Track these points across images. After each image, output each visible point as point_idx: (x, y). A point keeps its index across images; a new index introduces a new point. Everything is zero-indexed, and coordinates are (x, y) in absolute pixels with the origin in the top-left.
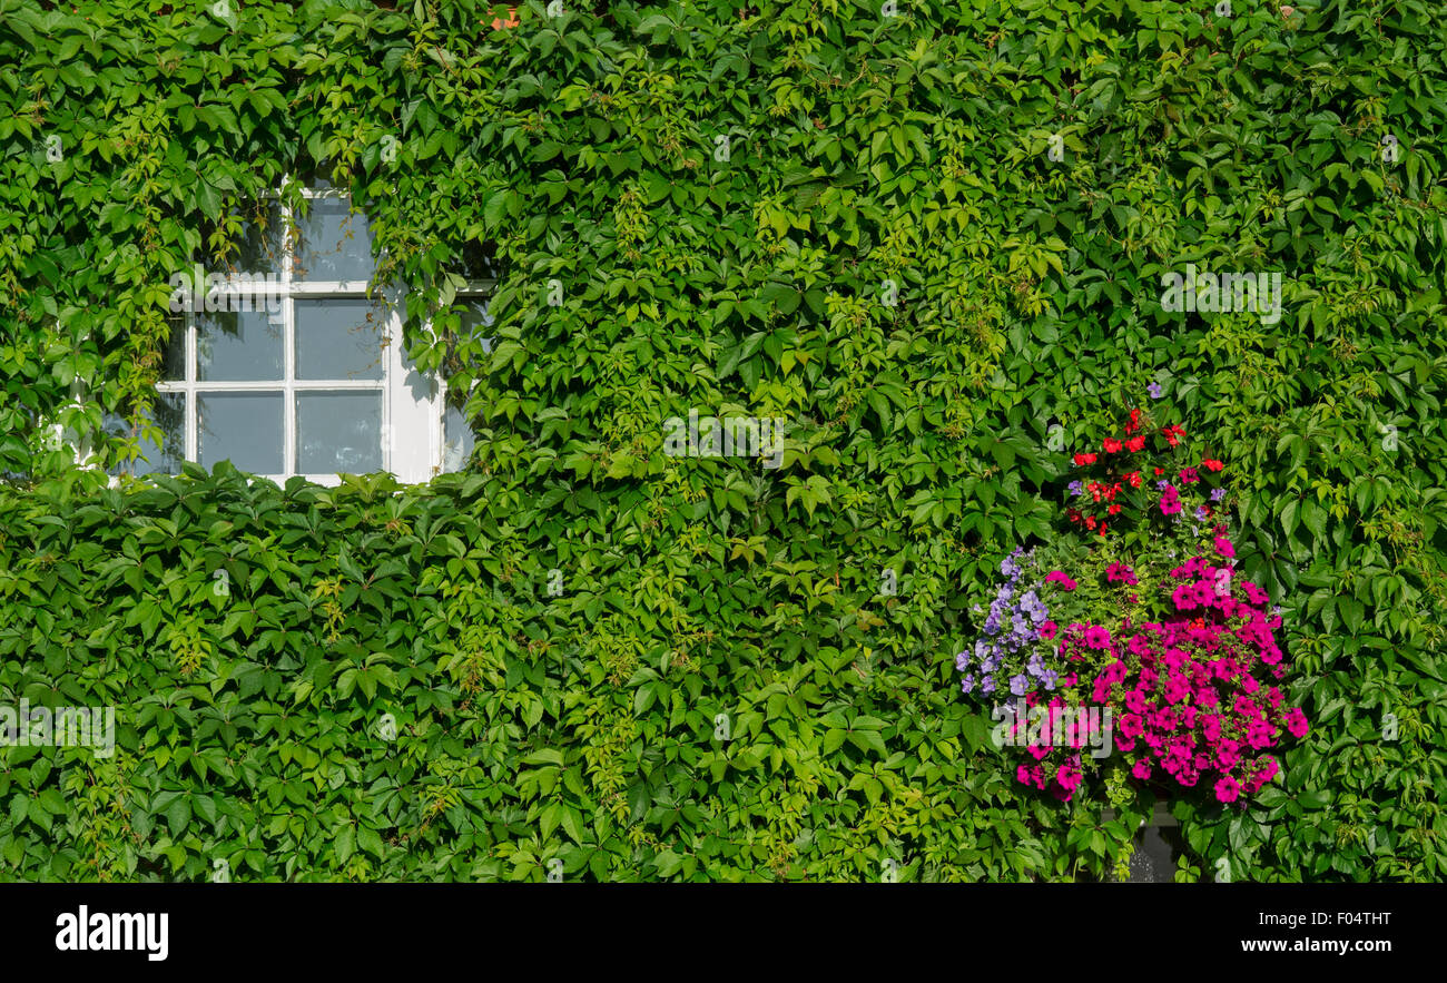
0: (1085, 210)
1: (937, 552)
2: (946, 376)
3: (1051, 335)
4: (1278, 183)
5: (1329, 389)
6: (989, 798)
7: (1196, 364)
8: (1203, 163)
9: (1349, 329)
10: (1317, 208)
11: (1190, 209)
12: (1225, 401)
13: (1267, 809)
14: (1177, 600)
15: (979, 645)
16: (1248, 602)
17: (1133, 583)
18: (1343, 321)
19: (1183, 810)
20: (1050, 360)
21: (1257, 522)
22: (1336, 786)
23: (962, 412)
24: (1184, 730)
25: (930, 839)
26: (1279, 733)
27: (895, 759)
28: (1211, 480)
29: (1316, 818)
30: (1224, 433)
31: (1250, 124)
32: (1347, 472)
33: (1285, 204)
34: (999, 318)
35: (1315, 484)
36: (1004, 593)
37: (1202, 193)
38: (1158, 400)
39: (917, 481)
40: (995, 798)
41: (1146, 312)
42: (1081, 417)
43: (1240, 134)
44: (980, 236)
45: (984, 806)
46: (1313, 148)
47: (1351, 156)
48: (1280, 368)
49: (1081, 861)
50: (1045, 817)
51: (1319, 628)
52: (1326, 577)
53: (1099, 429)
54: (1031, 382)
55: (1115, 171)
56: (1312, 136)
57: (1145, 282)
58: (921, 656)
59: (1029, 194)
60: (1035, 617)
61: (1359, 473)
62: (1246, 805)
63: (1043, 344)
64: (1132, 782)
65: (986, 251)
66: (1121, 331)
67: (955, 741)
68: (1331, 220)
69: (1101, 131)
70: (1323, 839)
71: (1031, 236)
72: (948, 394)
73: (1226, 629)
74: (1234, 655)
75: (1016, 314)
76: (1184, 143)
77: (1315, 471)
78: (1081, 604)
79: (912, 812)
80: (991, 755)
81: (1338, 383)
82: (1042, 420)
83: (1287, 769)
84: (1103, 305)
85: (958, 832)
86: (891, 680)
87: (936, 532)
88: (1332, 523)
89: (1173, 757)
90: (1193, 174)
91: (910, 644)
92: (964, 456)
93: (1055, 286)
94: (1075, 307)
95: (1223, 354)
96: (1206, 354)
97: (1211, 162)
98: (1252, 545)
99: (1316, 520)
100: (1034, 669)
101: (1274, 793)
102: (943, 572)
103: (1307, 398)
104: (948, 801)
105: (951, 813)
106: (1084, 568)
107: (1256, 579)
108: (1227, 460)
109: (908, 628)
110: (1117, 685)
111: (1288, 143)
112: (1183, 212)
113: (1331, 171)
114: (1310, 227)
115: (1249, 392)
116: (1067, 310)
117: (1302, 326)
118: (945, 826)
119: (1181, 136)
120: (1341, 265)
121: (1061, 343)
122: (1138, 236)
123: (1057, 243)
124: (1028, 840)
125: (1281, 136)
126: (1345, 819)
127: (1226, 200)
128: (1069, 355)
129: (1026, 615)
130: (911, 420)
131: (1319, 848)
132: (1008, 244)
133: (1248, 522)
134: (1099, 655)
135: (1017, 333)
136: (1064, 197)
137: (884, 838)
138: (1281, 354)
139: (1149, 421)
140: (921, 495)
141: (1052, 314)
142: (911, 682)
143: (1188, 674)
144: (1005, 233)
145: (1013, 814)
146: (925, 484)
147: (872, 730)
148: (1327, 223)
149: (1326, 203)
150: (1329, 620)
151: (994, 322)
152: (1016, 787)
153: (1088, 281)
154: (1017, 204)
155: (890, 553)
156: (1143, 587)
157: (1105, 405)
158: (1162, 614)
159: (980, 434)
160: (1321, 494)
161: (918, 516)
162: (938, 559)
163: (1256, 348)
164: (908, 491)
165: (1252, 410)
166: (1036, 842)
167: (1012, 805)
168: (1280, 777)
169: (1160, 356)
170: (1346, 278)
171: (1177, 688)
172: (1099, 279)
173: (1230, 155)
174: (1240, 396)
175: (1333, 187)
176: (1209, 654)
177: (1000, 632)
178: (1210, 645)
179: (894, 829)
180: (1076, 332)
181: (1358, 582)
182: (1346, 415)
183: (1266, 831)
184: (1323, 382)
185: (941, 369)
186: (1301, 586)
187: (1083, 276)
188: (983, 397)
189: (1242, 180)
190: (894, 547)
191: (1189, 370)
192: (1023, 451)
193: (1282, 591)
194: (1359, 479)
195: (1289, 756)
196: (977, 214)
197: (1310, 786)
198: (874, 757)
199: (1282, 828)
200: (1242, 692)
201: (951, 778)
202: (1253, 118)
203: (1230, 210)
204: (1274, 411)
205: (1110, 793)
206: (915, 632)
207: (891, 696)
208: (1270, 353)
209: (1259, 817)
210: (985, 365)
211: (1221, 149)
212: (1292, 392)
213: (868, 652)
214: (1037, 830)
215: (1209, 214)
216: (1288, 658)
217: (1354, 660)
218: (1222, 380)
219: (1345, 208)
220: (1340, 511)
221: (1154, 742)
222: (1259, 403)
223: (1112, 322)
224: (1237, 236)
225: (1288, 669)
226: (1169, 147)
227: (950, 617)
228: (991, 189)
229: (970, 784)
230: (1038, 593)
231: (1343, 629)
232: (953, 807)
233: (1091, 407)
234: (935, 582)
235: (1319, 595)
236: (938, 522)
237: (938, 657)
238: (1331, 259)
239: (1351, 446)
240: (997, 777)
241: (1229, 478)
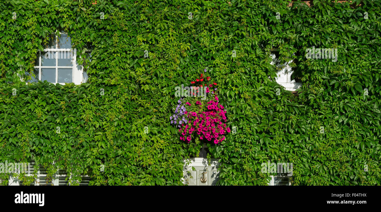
0: (194, 38)
1: (167, 99)
2: (169, 67)
3: (187, 60)
4: (228, 34)
5: (235, 71)
6: (175, 142)
7: (213, 66)
8: (215, 30)
9: (239, 60)
10: (234, 38)
11: (212, 38)
12: (217, 73)
13: (223, 145)
14: (208, 108)
15: (174, 115)
16: (221, 108)
17: (201, 105)
18: (238, 59)
19: (208, 145)
20: (187, 65)
21: (222, 94)
22: (235, 141)
23: (172, 74)
24: (209, 131)
25: (165, 149)
26: (225, 132)
27: (159, 135)
28: (215, 86)
29: (231, 147)
30: (217, 78)
31: (223, 23)
32: (238, 86)
33: (229, 38)
34: (179, 57)
35: (233, 88)
36: (178, 106)
37: (214, 36)
38: (206, 72)
39: (164, 86)
40: (176, 142)
41: (204, 57)
42: (192, 75)
43: (221, 25)
44: (176, 42)
45: (174, 144)
46: (234, 28)
47: (240, 29)
48: (227, 67)
49: (191, 154)
50: (185, 146)
51: (233, 113)
52: (234, 104)
53: (196, 77)
54: (184, 69)
55: (199, 31)
56: (234, 25)
57: (204, 51)
58: (164, 117)
59: (184, 35)
60: (184, 110)
61: (240, 86)
62: (219, 144)
63: (186, 62)
64: (200, 140)
65: (177, 45)
66: (200, 60)
67: (170, 132)
68: (236, 40)
69: (197, 24)
70: (232, 151)
71: (184, 43)
72: (170, 70)
73: (217, 113)
74: (218, 118)
75: (181, 57)
76: (211, 26)
77: (233, 85)
78: (192, 108)
79: (162, 144)
80: (175, 135)
81: (237, 70)
82: (186, 75)
83: (226, 138)
84: (197, 55)
85: (170, 148)
86: (159, 121)
87: (167, 95)
88: (235, 95)
89: (207, 136)
90: (213, 32)
91: (162, 115)
92: (172, 81)
93: (188, 52)
94: (192, 55)
95: (217, 64)
96: (214, 64)
97: (216, 30)
98: (221, 98)
99: (233, 94)
100: (183, 120)
101: (224, 142)
102: (168, 102)
103: (232, 72)
104: (168, 143)
105: (168, 145)
106: (192, 102)
107: (222, 104)
108: (218, 83)
109: (162, 112)
110: (198, 123)
111: (229, 27)
112: (211, 39)
113: (237, 32)
114: (233, 42)
115: (222, 71)
116: (190, 56)
117: (231, 60)
118: (167, 147)
119: (211, 25)
120: (238, 49)
121: (190, 62)
122: (203, 43)
123: (189, 44)
124: (182, 150)
125: (228, 25)
126: (236, 147)
127: (219, 37)
128: (191, 64)
129: (182, 110)
130: (163, 75)
131: (232, 152)
132: (181, 44)
133: (221, 94)
134: (195, 117)
135: (182, 60)
136: (190, 36)
137: (157, 149)
138: (227, 64)
139: (204, 76)
140: (165, 88)
141: (188, 56)
142: (162, 122)
143: (210, 121)
144: (180, 42)
145: (179, 145)
146: (165, 86)
147: (155, 130)
148: (236, 41)
149: (236, 37)
150: (234, 112)
151: (178, 58)
152: (180, 140)
153: (194, 51)
154: (182, 37)
155: (159, 99)
156: (202, 105)
157: (197, 73)
158: (206, 110)
159: (175, 78)
160: (234, 89)
161: (164, 92)
162: (167, 100)
163: (223, 63)
164: (162, 88)
165: (222, 74)
166: (183, 150)
167: (179, 143)
168: (225, 139)
169: (206, 64)
170: (239, 51)
171: (208, 123)
172: (196, 50)
173: (219, 29)
174: (220, 72)
175: (237, 35)
176: (214, 117)
177: (178, 113)
178: (214, 116)
179: (159, 147)
180: (192, 60)
181: (240, 105)
182: (238, 75)
183: (223, 149)
184: (235, 70)
185: (168, 66)
186: (230, 106)
187: (193, 50)
188: (176, 71)
189: (221, 33)
190: (160, 98)
191: (211, 67)
192: (182, 81)
193: (226, 107)
194: (240, 87)
195: (227, 136)
196: (175, 39)
197: (231, 141)
198: (156, 135)
199: (225, 149)
200: (219, 124)
201: (169, 139)
202: (223, 22)
203: (219, 38)
204: (226, 74)
205: (196, 142)
206: (163, 113)
207: (159, 124)
208: (225, 64)
209: (222, 146)
210: (176, 65)
211: (218, 27)
212: (229, 71)
213: (155, 116)
214: (183, 148)
215: (215, 39)
216: (227, 119)
217: (239, 119)
218: (217, 69)
219: (239, 38)
220: (237, 92)
221: (204, 133)
222: (223, 73)
223: (198, 58)
224: (220, 43)
225: (227, 120)
226: (209, 27)
227: (169, 110)
228: (178, 34)
229: (172, 140)
230: (184, 106)
231: (237, 113)
232: (169, 144)
233: (194, 73)
234: (167, 104)
235: (233, 107)
236: (167, 93)
237: (167, 117)
238: (236, 48)
239: (239, 81)
240: (177, 138)
241: (218, 86)
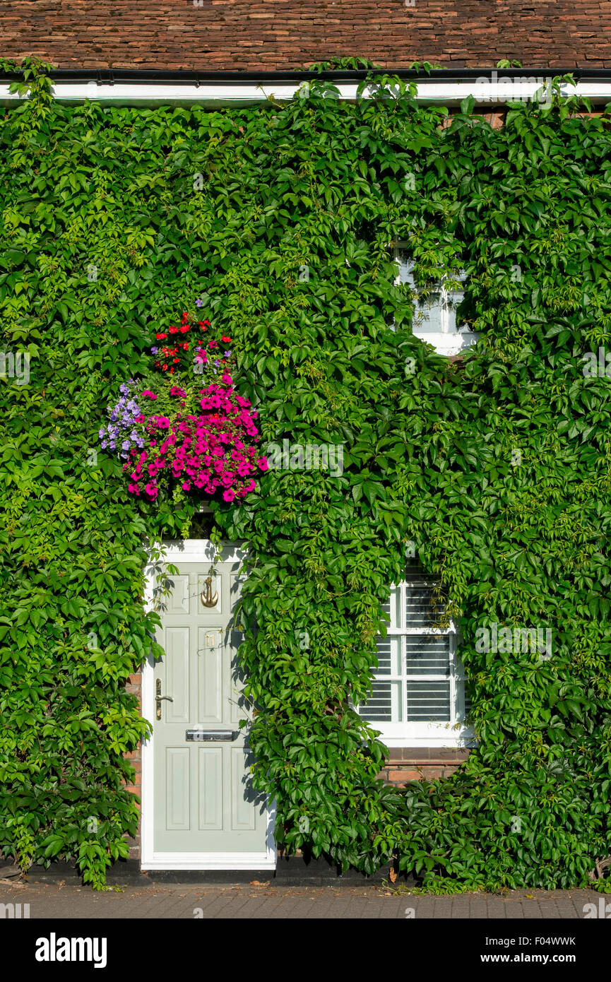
0: (164, 215)
1: (92, 381)
2: (97, 295)
3: (149, 276)
4: (261, 202)
5: (283, 303)
6: (116, 499)
7: (219, 291)
8: (226, 192)
9: (293, 274)
10: (280, 215)
11: (219, 215)
12: (233, 309)
13: (251, 505)
14: (203, 405)
15: (110, 426)
16: (239, 406)
17: (185, 397)
18: (289, 270)
19: (214, 504)
20: (147, 287)
21: (246, 367)
22: (283, 493)
23: (103, 313)
24: (205, 467)
25: (87, 519)
26: (255, 468)
27: (70, 480)
28: (225, 347)
29: (274, 509)
30: (232, 324)
31: (250, 173)
32: (288, 343)
33: (265, 213)
34: (122, 267)
35: (273, 349)
36: (122, 401)
37: (225, 209)
38: (202, 308)
39: (81, 346)
40: (119, 500)
41: (195, 265)
42: (164, 316)
43: (245, 179)
44: (114, 227)
45: (114, 502)
46: (279, 186)
47: (296, 190)
48: (260, 293)
49: (165, 529)
50: (144, 508)
51: (276, 419)
52: (280, 394)
53: (171, 321)
54: (139, 298)
55: (183, 196)
56: (278, 180)
57: (194, 250)
58: (84, 431)
59: (139, 207)
60: (135, 412)
61: (294, 344)
62: (241, 502)
63: (145, 280)
64: (185, 492)
65: (116, 235)
66: (183, 274)
67: (99, 472)
68: (286, 221)
69: (177, 176)
70: (276, 519)
71: (138, 228)
72: (96, 304)
73: (228, 418)
74: (231, 431)
75: (132, 266)
76: (218, 182)
77: (273, 343)
78: (159, 406)
79: (77, 506)
80: (117, 478)
81: (288, 300)
82: (144, 317)
83: (261, 485)
84: (173, 261)
85: (101, 515)
86: (67, 443)
87: (91, 372)
88: (282, 368)
89: (200, 480)
90: (220, 197)
91: (79, 425)
92: (106, 334)
93: (151, 252)
94: (160, 262)
95: (231, 285)
96: (224, 285)
97: (229, 192)
98: (244, 378)
99: (273, 368)
100: (134, 438)
101: (254, 497)
102: (95, 390)
103: (273, 307)
104: (95, 500)
105: (95, 506)
106: (162, 389)
107: (245, 395)
108: (232, 337)
109: (77, 417)
110: (171, 445)
111: (268, 183)
112: (216, 215)
113: (285, 197)
114: (277, 224)
115: (245, 304)
116: (157, 264)
117: (271, 273)
118: (93, 512)
119: (217, 179)
120: (292, 243)
121: (155, 278)
122: (191, 228)
123: (152, 231)
124: (136, 517)
125: (264, 180)
126: (287, 509)
127: (238, 211)
128: (156, 285)
129: (130, 412)
130: (77, 317)
131: (274, 523)
132: (126, 232)
133: (242, 366)
134: (166, 430)
135: (132, 274)
136: (156, 208)
137: (62, 518)
138: (261, 286)
139: (194, 317)
140: (84, 353)
141: (150, 266)
142: (77, 444)
143: (207, 440)
144: (126, 225)
145: (128, 506)
146: (85, 348)
147: (58, 466)
148: (284, 223)
149: (284, 212)
150: (280, 414)
151: (120, 269)
152: (129, 494)
153: (167, 249)
154: (132, 212)
155: (70, 381)
156: (190, 398)
157: (175, 310)
158: (197, 411)
159: (113, 323)
160: (276, 354)
161: (82, 363)
162: (92, 384)
163: (248, 282)
164: (78, 351)
165: (246, 313)
166: (142, 520)
167: (128, 502)
168: (258, 489)
169: (202, 286)
170: (294, 249)
171: (201, 447)
172: (173, 249)
173: (238, 189)
174: (240, 306)
175: (287, 205)
176: (219, 430)
177: (118, 419)
178: (220, 427)
179: (68, 513)
180: (160, 274)
181: (294, 396)
182: (291, 316)
183: (251, 515)
184: (280, 300)
185: (93, 292)
186: (267, 398)
187: (164, 247)
188: (116, 306)
189: (245, 202)
190: (71, 378)
191: (215, 293)
192: (134, 332)
193: (258, 401)
194: (294, 347)
195: (262, 479)
196: (112, 216)
197: (272, 494)
198: (59, 479)
199: (259, 514)
200: (235, 448)
201: (96, 489)
202: (252, 170)
203: (239, 215)
204: (257, 313)
205: (174, 497)
206: (80, 418)
207: (65, 450)
208: (256, 285)
209: (247, 508)
210: (115, 290)
211: (234, 186)
212: (265, 304)
213: (58, 429)
214: (142, 515)
215: (229, 217)
216: (260, 433)
217: (293, 434)
218: (233, 299)
219: (295, 215)
220: (285, 362)
221: (191, 473)
222: (249, 309)
223: (179, 269)
224: (242, 227)
225: (260, 438)
226: (211, 184)
227: (98, 412)
228: (120, 205)
229: (106, 492)
230: (136, 401)
231: (286, 419)
232: (97, 503)
233: (169, 311)
234: (91, 395)
235: (276, 403)
236: (91, 366)
237: (91, 432)
238: (287, 240)
239: (292, 330)
240: (121, 489)
241: (233, 346)
